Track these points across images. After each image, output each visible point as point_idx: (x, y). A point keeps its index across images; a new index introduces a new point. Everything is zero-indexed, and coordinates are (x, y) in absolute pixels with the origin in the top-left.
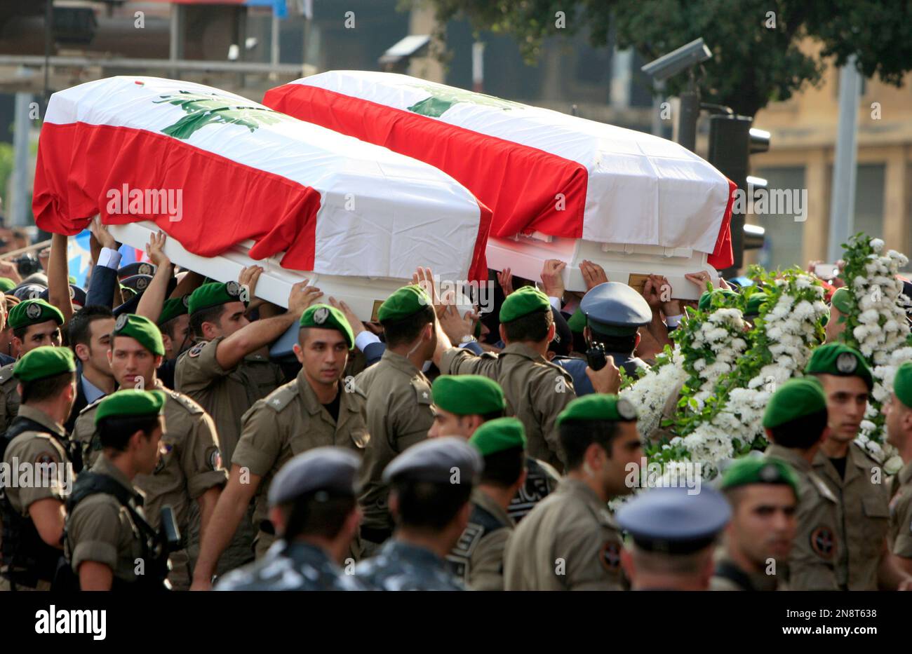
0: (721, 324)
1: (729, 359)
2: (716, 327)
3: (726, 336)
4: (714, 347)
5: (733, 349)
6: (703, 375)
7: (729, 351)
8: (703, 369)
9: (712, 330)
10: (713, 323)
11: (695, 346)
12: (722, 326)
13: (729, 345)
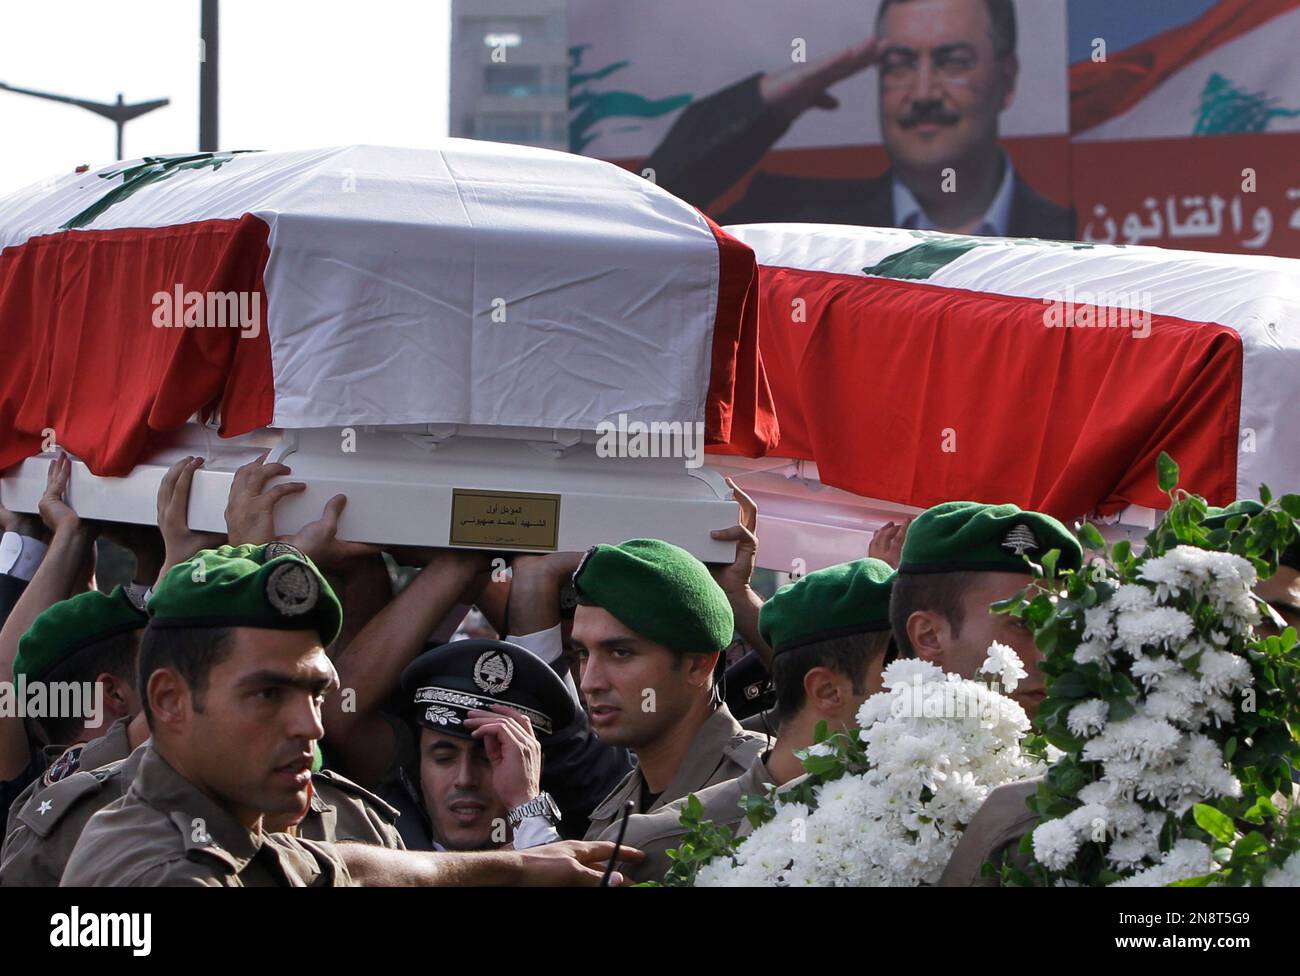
0: (1176, 594)
1: (1180, 710)
2: (1160, 604)
3: (1184, 636)
4: (1142, 667)
5: (1203, 684)
6: (1093, 751)
7: (1185, 686)
8: (1095, 734)
9: (1146, 609)
10: (1151, 585)
11: (1082, 655)
12: (1182, 601)
13: (1192, 667)
